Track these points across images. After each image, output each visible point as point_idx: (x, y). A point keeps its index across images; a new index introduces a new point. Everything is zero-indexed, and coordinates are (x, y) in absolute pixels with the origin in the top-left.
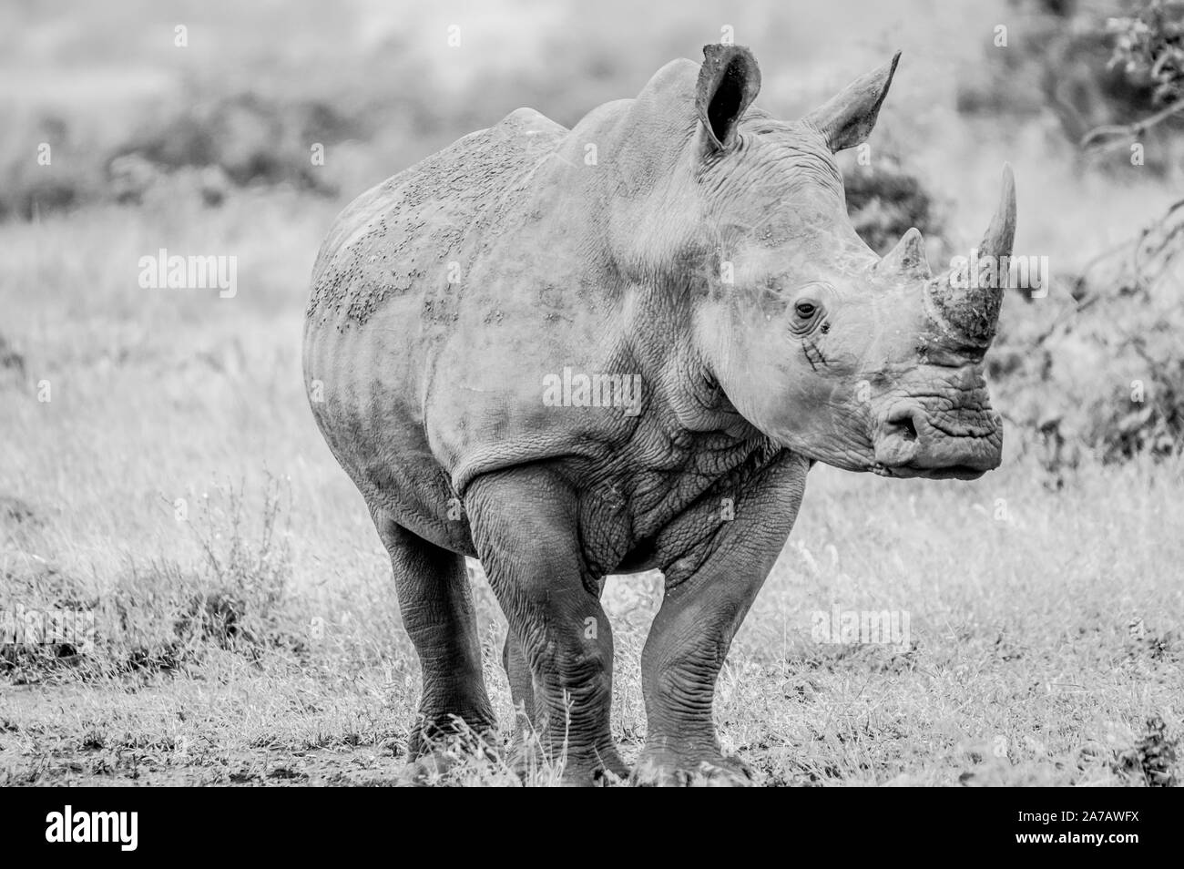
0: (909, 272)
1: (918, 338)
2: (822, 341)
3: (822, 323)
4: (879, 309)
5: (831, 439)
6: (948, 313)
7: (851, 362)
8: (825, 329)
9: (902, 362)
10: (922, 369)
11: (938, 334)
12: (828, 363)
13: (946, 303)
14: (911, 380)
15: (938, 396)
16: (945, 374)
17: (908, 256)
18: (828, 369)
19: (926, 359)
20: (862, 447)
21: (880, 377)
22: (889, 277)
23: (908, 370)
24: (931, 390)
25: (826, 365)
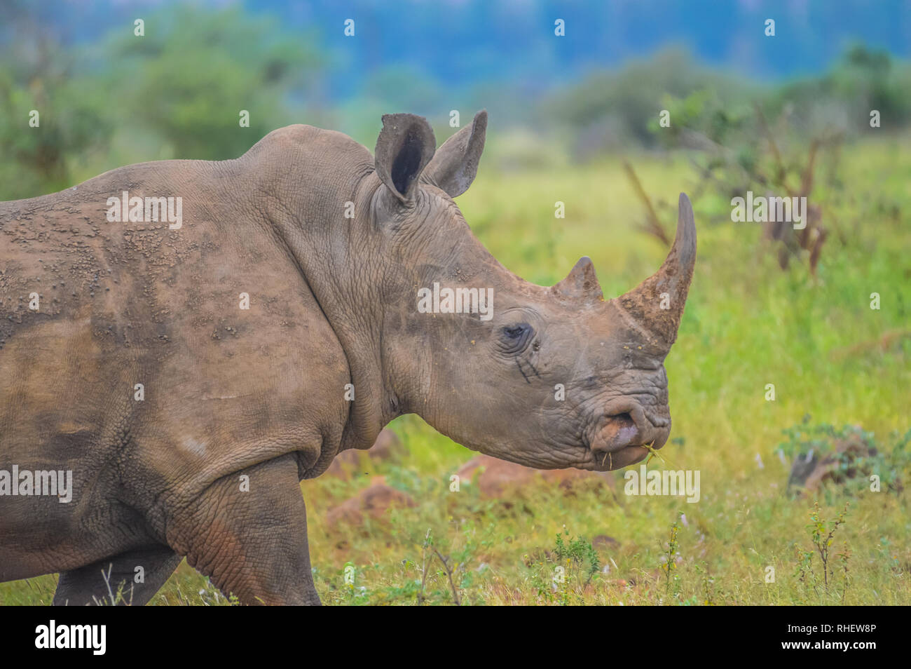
0: (592, 293)
1: (622, 348)
2: (535, 357)
3: (533, 342)
4: (579, 326)
5: (537, 442)
6: (649, 323)
7: (562, 373)
8: (536, 346)
9: (611, 368)
10: (629, 372)
11: (641, 342)
12: (541, 376)
13: (647, 316)
14: (624, 382)
15: (648, 393)
16: (649, 375)
17: (587, 280)
18: (541, 381)
19: (630, 364)
20: (569, 446)
21: (592, 382)
22: (575, 298)
23: (616, 376)
24: (641, 389)
25: (540, 378)
